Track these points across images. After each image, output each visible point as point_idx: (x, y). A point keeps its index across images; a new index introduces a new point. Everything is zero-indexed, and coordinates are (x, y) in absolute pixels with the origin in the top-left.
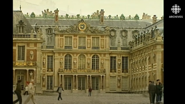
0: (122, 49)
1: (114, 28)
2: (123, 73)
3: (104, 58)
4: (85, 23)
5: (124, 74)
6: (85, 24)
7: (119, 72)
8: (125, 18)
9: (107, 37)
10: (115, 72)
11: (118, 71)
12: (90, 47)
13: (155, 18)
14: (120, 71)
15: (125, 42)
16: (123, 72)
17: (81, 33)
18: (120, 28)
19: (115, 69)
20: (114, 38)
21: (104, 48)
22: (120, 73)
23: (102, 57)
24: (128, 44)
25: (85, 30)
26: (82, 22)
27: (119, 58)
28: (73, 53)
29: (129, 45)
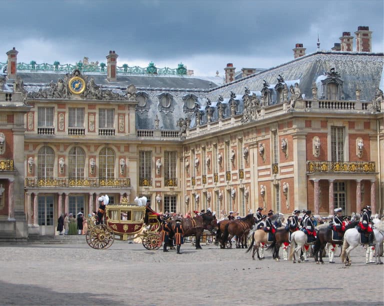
0: (164, 134)
1: (144, 90)
2: (166, 187)
3: (126, 154)
4: (82, 78)
5: (169, 190)
6: (82, 80)
7: (158, 184)
8: (158, 70)
9: (130, 108)
10: (150, 184)
11: (156, 182)
12: (94, 131)
13: (231, 70)
14: (160, 182)
15: (168, 121)
16: (166, 185)
17: (74, 99)
18: (156, 90)
19: (150, 179)
20: (144, 110)
21: (124, 132)
22: (160, 187)
23: (122, 153)
24: (175, 124)
25: (83, 93)
26: (77, 75)
27: (158, 154)
28: (58, 145)
29: (177, 125)
